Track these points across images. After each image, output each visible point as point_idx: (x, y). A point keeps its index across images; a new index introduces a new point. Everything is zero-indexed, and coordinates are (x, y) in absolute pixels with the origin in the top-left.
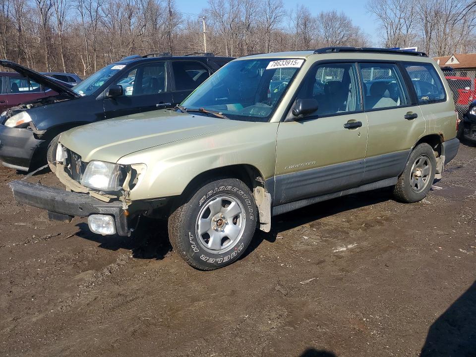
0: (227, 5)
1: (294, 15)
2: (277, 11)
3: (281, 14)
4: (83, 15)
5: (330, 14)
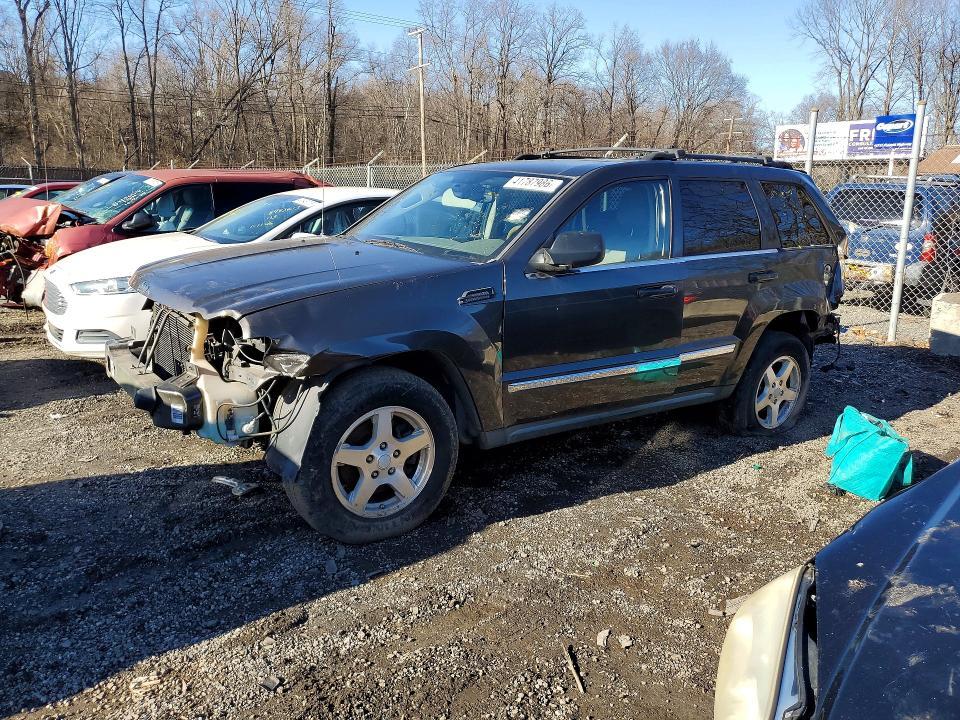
0: (459, 20)
1: (607, 47)
2: (570, 37)
3: (579, 42)
4: (125, 27)
5: (685, 47)
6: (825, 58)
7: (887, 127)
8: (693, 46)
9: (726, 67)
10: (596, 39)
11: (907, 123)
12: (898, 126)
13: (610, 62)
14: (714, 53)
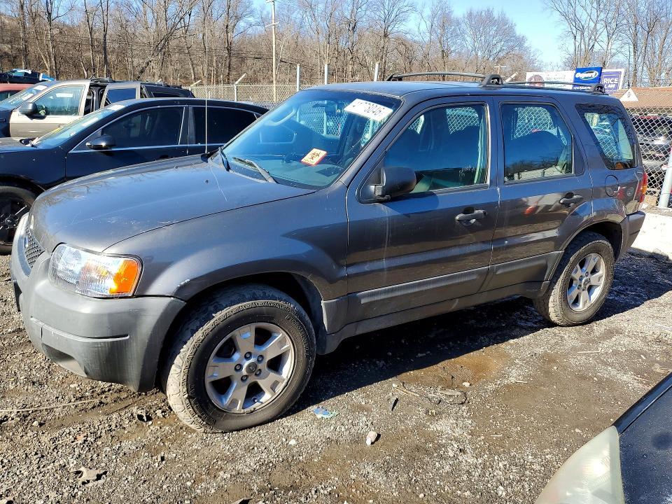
1: (427, 12)
2: (401, 5)
5: (483, 13)
6: (565, 26)
7: (582, 76)
8: (489, 13)
9: (511, 28)
10: (419, 7)
11: (594, 73)
12: (589, 75)
13: (429, 23)
14: (503, 20)
